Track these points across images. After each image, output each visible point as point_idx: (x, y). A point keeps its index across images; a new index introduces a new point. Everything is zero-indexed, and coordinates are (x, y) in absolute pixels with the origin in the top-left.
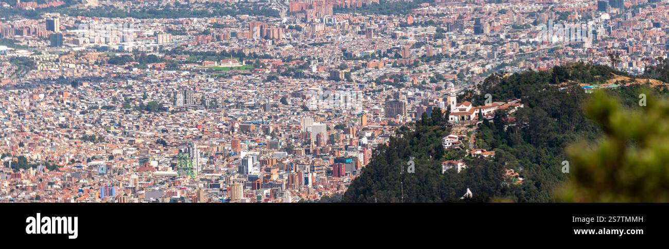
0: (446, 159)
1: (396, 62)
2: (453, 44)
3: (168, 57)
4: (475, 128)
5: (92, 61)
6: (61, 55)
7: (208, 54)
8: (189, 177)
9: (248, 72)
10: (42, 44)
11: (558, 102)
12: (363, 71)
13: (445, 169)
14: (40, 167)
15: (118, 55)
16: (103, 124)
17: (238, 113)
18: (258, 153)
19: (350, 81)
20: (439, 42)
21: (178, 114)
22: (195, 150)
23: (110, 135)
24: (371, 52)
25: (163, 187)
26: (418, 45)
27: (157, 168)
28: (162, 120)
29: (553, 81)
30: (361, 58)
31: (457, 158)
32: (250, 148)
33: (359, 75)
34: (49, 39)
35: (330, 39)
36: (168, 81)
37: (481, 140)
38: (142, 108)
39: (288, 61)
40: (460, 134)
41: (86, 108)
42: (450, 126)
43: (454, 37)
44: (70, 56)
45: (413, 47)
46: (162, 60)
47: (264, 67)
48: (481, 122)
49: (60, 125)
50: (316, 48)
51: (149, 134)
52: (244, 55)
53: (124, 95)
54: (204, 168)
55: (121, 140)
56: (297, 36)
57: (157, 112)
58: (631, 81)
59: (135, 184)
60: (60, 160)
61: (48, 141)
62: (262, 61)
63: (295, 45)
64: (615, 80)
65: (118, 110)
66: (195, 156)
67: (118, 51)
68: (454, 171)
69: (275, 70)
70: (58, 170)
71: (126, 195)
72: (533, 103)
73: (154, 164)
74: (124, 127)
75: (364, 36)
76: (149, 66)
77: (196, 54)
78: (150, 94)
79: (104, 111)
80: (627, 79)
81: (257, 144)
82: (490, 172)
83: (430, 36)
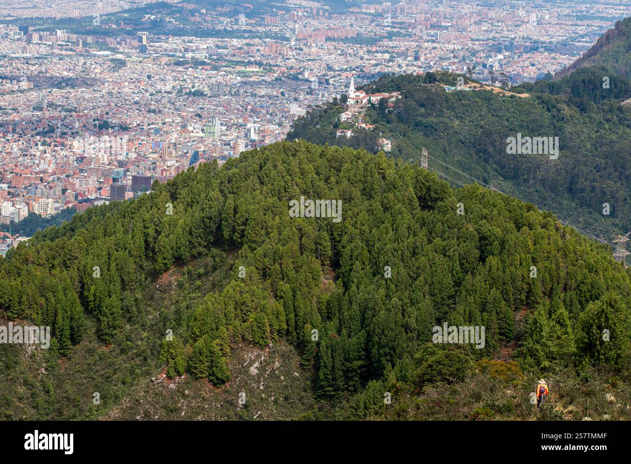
0: (341, 128)
1: (360, 74)
2: (399, 66)
3: (214, 62)
4: (365, 109)
5: (163, 63)
6: (144, 58)
7: (240, 62)
8: (212, 138)
9: (264, 74)
10: (133, 51)
11: (425, 96)
12: (338, 78)
13: (338, 134)
14: (116, 128)
15: (181, 60)
16: (163, 102)
17: (252, 100)
18: (259, 125)
19: (328, 84)
20: (391, 64)
21: (212, 98)
22: (217, 121)
23: (166, 109)
24: (345, 67)
25: (194, 143)
26: (376, 65)
27: (193, 132)
28: (201, 102)
29: (425, 82)
30: (338, 71)
31: (348, 129)
32: (255, 122)
33: (335, 81)
34: (138, 48)
35: (320, 58)
36: (210, 77)
37: (367, 117)
38: (190, 94)
39: (290, 69)
40: (354, 112)
41: (154, 92)
42: (348, 106)
43: (401, 62)
44: (150, 59)
45: (373, 66)
46: (209, 64)
47: (274, 72)
48: (370, 105)
49: (134, 102)
50: (310, 62)
51: (191, 110)
52: (262, 64)
53: (180, 85)
54: (223, 133)
55: (172, 113)
56: (299, 54)
57: (199, 96)
58: (481, 87)
59: (176, 141)
60: (131, 124)
61: (126, 112)
62: (273, 68)
63: (296, 59)
64: (469, 86)
65: (174, 94)
66: (217, 125)
67: (181, 57)
68: (344, 137)
69: (281, 75)
70: (128, 130)
71: (169, 147)
72: (408, 95)
73: (190, 128)
74: (176, 105)
75: (342, 57)
76: (200, 67)
77: (232, 61)
78: (197, 85)
79: (165, 94)
80: (478, 85)
81: (260, 120)
82: (368, 139)
83: (385, 60)
